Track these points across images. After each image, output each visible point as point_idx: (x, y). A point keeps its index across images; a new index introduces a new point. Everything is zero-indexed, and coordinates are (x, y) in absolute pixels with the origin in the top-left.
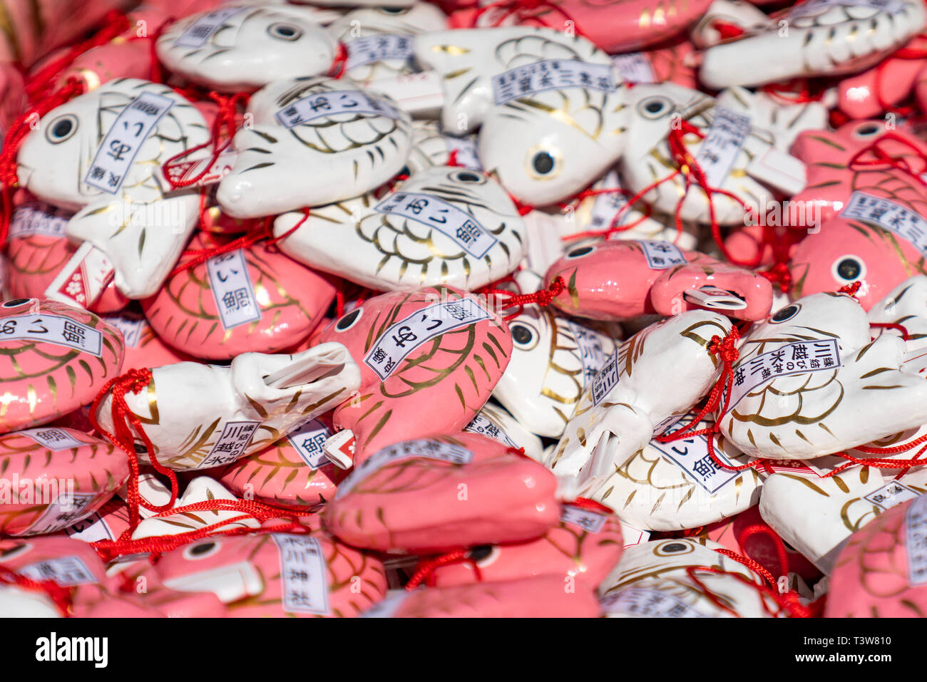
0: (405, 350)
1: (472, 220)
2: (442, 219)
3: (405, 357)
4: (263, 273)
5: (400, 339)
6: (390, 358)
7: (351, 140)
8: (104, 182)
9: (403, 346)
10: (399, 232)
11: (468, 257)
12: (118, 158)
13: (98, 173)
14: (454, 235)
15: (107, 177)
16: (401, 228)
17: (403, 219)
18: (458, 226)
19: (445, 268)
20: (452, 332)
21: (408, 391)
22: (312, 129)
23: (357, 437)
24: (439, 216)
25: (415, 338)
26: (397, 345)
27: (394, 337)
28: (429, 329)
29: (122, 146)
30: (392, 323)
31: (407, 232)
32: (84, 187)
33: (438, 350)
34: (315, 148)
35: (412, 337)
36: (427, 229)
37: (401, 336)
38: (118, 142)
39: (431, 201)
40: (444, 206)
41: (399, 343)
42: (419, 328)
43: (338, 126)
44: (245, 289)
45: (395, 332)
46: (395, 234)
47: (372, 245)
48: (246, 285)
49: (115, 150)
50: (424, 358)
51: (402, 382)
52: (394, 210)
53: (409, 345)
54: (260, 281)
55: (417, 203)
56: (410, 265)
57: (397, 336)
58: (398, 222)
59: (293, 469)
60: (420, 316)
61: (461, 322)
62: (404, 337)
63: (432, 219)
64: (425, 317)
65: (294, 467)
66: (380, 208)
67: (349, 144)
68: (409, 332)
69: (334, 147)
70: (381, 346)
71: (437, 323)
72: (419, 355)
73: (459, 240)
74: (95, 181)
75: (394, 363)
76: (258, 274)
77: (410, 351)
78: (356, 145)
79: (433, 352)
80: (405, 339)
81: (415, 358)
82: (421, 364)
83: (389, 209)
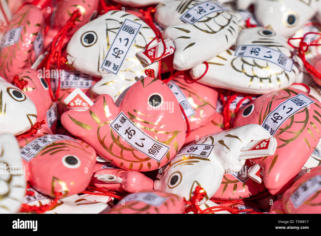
0: (278, 124)
1: (282, 54)
2: (269, 56)
3: (279, 128)
4: (189, 92)
5: (275, 119)
6: (272, 129)
7: (220, 25)
8: (111, 68)
9: (277, 122)
10: (253, 66)
11: (286, 72)
12: (117, 57)
13: (108, 63)
14: (277, 63)
15: (112, 65)
16: (253, 64)
17: (252, 59)
18: (278, 58)
19: (278, 79)
20: (298, 112)
21: (284, 144)
22: (203, 23)
23: (263, 168)
24: (268, 55)
25: (282, 118)
26: (274, 122)
27: (272, 119)
28: (287, 113)
29: (119, 51)
30: (269, 112)
31: (256, 65)
32: (101, 70)
33: (293, 123)
34: (207, 32)
35: (280, 118)
36: (265, 62)
37: (275, 118)
38: (117, 49)
39: (260, 47)
40: (268, 50)
41: (275, 121)
42: (282, 113)
43: (212, 20)
44: (184, 101)
45: (272, 116)
46: (251, 67)
47: (243, 74)
48: (185, 99)
49: (116, 53)
50: (288, 127)
51: (280, 140)
52: (245, 54)
53: (279, 122)
54: (190, 96)
55: (255, 50)
56: (263, 80)
57: (273, 118)
58: (250, 61)
59: (234, 184)
60: (282, 107)
61: (301, 107)
62: (276, 118)
63: (265, 57)
64: (284, 107)
65: (234, 183)
66: (237, 54)
67: (220, 27)
68: (278, 115)
69: (215, 30)
70: (266, 123)
71: (290, 109)
72: (285, 126)
73: (280, 65)
74: (106, 67)
75: (274, 131)
76: (188, 93)
77: (281, 124)
78: (223, 27)
79: (291, 124)
80: (277, 119)
81: (283, 127)
82: (287, 130)
83: (241, 54)
